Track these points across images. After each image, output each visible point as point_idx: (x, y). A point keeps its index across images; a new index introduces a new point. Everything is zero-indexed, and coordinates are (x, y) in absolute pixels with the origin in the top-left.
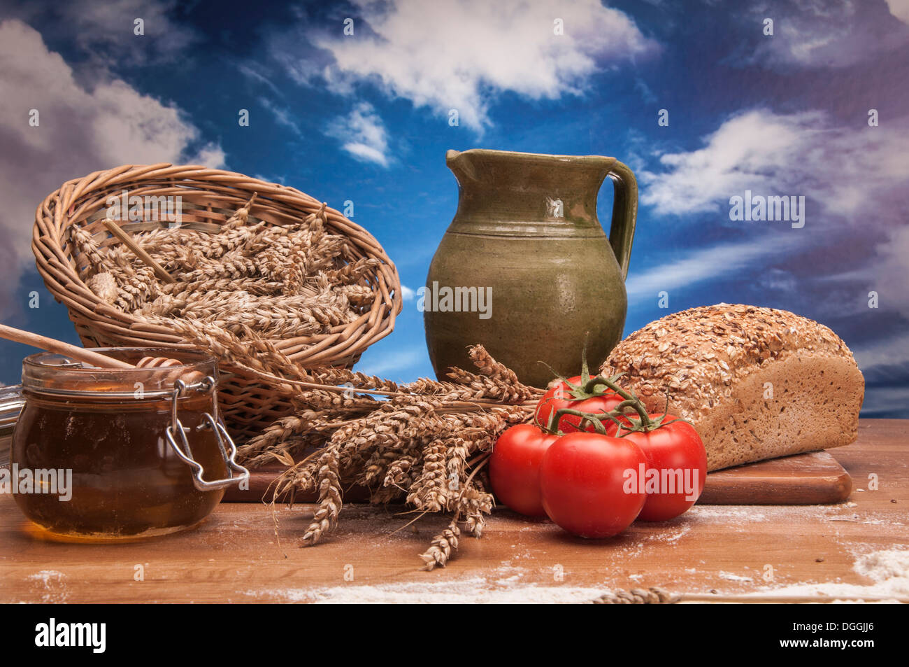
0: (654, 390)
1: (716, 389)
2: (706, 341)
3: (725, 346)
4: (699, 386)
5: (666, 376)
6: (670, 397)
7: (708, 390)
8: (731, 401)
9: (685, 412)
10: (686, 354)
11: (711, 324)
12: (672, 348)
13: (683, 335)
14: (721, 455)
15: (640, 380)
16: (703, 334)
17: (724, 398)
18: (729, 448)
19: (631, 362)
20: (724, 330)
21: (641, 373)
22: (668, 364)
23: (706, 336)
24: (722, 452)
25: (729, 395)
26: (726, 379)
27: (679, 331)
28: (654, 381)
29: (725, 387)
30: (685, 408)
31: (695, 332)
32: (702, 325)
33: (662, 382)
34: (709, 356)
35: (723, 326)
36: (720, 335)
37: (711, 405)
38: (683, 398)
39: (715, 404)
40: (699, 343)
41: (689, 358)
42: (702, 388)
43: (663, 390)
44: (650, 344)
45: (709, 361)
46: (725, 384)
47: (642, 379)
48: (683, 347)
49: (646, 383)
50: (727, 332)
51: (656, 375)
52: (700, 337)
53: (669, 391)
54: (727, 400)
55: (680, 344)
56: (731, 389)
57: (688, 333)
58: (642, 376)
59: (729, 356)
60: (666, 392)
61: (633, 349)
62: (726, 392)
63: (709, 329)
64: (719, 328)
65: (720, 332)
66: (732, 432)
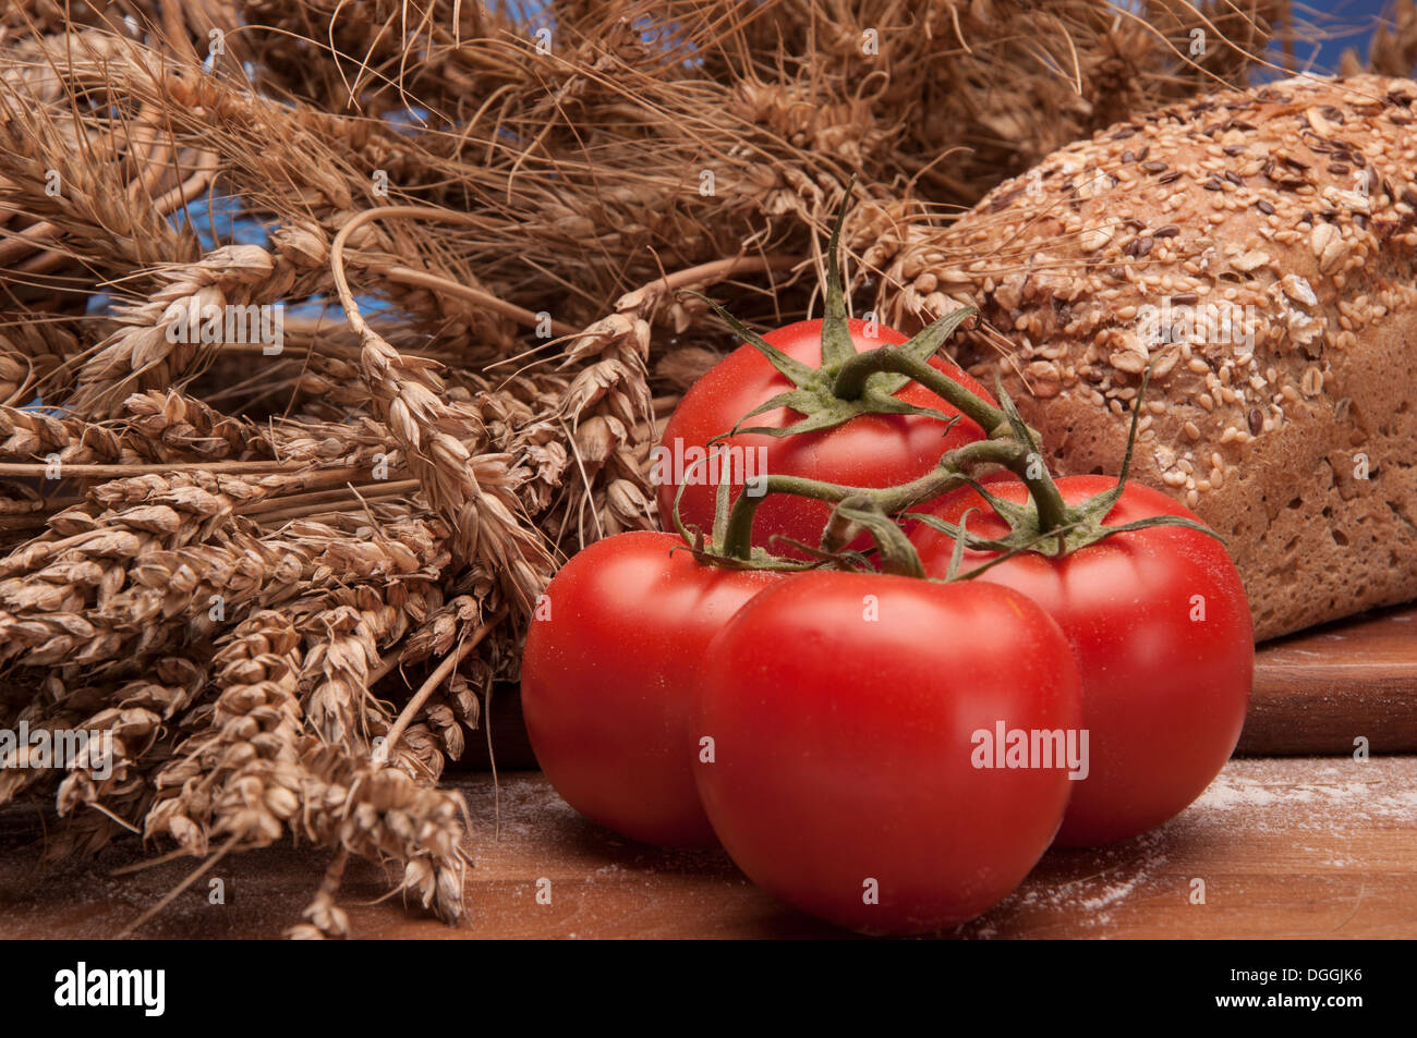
0: (1063, 379)
1: (1271, 373)
2: (1241, 210)
3: (1305, 226)
4: (1214, 365)
5: (1104, 333)
6: (1116, 404)
7: (1245, 377)
8: (1323, 408)
9: (1165, 453)
10: (1172, 256)
11: (1261, 149)
12: (1125, 238)
13: (1163, 192)
14: (1289, 589)
15: (1019, 346)
16: (1230, 185)
17: (1300, 402)
18: (1317, 565)
19: (989, 286)
20: (1302, 168)
21: (1023, 321)
22: (1111, 293)
23: (1241, 191)
24: (1293, 578)
25: (1318, 391)
26: (1306, 338)
27: (1150, 179)
28: (1064, 349)
29: (1303, 362)
30: (1164, 439)
31: (1204, 179)
32: (1230, 153)
33: (1090, 351)
34: (1249, 262)
35: (1301, 155)
36: (1289, 187)
37: (1255, 427)
38: (1159, 405)
39: (1268, 424)
40: (1217, 217)
41: (1181, 268)
42: (1224, 370)
43: (1093, 381)
44: (1054, 225)
45: (1249, 276)
46: (1305, 353)
47: (1027, 343)
48: (1161, 234)
49: (1039, 358)
50: (1314, 174)
51: (1069, 328)
52: (1219, 195)
53: (1113, 384)
54: (1310, 407)
55: (1154, 223)
56: (1323, 369)
57: (1181, 185)
58: (1026, 332)
59: (1319, 258)
60: (1104, 386)
61: (998, 244)
62: (1307, 377)
63: (1253, 167)
64: (1287, 163)
65: (1289, 177)
66: (1327, 512)
